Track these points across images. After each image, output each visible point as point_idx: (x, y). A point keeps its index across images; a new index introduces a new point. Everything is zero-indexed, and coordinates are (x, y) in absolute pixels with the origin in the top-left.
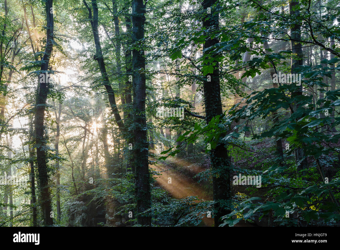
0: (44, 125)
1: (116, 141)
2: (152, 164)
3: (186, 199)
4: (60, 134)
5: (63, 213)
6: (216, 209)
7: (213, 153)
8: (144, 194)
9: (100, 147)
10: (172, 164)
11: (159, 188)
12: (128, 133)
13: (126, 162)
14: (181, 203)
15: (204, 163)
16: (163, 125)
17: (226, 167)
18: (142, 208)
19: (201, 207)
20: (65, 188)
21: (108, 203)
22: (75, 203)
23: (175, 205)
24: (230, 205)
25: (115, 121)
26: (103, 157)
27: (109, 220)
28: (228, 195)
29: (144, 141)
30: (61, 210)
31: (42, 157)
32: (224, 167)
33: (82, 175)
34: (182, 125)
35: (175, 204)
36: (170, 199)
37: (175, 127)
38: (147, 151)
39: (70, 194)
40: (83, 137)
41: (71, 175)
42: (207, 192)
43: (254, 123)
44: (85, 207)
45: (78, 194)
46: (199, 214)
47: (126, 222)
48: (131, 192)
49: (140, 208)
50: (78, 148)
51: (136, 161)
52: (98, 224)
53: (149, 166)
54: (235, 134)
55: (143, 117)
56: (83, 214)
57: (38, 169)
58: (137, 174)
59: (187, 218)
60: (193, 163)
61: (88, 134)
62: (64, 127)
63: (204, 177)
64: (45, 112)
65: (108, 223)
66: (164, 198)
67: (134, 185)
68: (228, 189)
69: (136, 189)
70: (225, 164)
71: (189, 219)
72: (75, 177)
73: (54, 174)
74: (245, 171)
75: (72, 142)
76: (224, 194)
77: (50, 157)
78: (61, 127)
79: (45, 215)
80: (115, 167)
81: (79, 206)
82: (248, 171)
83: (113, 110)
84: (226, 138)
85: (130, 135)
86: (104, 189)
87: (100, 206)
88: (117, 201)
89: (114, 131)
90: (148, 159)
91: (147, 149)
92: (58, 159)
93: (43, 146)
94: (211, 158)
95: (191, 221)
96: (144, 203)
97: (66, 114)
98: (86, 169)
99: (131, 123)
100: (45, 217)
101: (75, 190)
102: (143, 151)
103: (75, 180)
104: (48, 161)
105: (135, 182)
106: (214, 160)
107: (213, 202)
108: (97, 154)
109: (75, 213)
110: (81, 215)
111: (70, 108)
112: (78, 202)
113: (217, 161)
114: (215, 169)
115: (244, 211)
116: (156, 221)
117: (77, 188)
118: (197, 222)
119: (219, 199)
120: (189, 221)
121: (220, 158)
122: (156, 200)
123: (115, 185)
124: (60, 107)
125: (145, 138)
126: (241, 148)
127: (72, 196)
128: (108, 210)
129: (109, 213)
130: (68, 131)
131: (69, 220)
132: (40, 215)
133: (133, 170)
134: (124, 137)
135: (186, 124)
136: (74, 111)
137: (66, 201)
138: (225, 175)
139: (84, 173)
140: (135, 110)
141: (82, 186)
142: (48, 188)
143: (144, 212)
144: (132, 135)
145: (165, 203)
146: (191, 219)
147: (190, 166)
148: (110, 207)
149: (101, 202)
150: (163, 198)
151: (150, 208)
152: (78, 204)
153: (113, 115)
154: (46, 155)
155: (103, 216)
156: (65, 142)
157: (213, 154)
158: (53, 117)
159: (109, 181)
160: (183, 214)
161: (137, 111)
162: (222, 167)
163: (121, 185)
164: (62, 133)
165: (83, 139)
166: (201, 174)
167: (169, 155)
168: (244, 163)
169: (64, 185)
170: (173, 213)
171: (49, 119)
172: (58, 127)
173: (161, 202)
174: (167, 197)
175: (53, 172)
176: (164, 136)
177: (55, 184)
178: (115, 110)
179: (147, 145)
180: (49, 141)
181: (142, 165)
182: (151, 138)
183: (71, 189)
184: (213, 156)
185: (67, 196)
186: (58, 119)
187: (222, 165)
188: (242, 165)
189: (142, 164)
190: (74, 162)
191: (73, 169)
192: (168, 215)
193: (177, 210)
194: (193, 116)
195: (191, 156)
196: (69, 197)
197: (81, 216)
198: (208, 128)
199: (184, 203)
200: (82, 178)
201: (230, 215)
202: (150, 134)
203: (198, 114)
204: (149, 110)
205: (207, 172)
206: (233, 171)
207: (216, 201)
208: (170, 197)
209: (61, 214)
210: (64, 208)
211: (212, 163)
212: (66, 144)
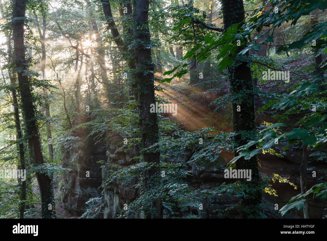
0: (24, 44)
1: (115, 63)
2: (159, 91)
3: (201, 131)
4: (46, 56)
5: (56, 150)
6: (236, 142)
7: (233, 74)
8: (150, 126)
9: (96, 70)
10: (184, 90)
11: (168, 119)
12: (129, 52)
13: (127, 89)
14: (194, 136)
15: (224, 88)
16: (171, 42)
17: (248, 91)
18: (148, 143)
19: (219, 141)
20: (55, 121)
21: (109, 138)
22: (69, 138)
23: (186, 139)
24: (253, 137)
25: (112, 38)
26: (100, 84)
27: (110, 158)
28: (251, 125)
29: (149, 63)
30: (54, 147)
31: (26, 84)
32: (246, 91)
33: (77, 105)
34: (195, 40)
35: (187, 137)
36: (183, 132)
37: (186, 43)
38: (152, 75)
39: (63, 128)
40: (74, 59)
41: (63, 106)
42: (227, 123)
43: (287, 36)
44: (81, 144)
45: (71, 128)
46: (216, 148)
47: (130, 160)
48: (134, 124)
49: (146, 143)
50: (70, 72)
51: (139, 87)
52: (97, 162)
53: (155, 93)
54: (255, 46)
55: (147, 32)
56: (80, 152)
57: (21, 98)
58: (141, 103)
59: (202, 154)
60: (210, 89)
61: (81, 55)
62: (50, 47)
63: (221, 104)
64: (25, 27)
65: (109, 161)
66: (175, 130)
67: (137, 115)
68: (252, 117)
69: (141, 120)
70: (248, 88)
71: (204, 154)
72: (68, 108)
73: (41, 104)
74: (273, 95)
75: (62, 65)
76: (247, 124)
77: (35, 84)
78: (47, 47)
79: (33, 153)
80: (115, 95)
81: (74, 142)
82: (277, 95)
83: (109, 24)
84: (243, 52)
85: (131, 55)
86: (103, 122)
87: (99, 141)
88: (119, 136)
89: (113, 51)
90: (154, 85)
91: (152, 72)
92: (45, 85)
93: (25, 71)
94: (230, 81)
95: (207, 156)
96: (150, 137)
97: (52, 30)
98: (81, 99)
99: (131, 40)
100: (33, 155)
101: (69, 124)
102: (147, 74)
103: (68, 111)
104: (33, 89)
105: (139, 112)
106: (235, 83)
107: (233, 134)
108: (93, 79)
109: (71, 151)
110: (78, 152)
111: (57, 22)
112: (73, 138)
113: (238, 84)
114: (235, 94)
115: (263, 140)
116: (166, 158)
117: (71, 120)
118: (214, 157)
119: (240, 131)
120: (204, 157)
121: (242, 81)
122: (165, 133)
123: (115, 116)
124: (44, 21)
125: (149, 58)
126: (268, 67)
127: (66, 130)
128: (109, 146)
129: (110, 150)
130: (57, 52)
131: (63, 158)
132: (27, 153)
133: (137, 98)
134: (124, 57)
135: (200, 39)
136: (61, 27)
137: (59, 136)
138: (247, 101)
139: (78, 103)
140: (136, 23)
141: (76, 119)
142: (35, 120)
143: (150, 147)
144: (133, 54)
145: (176, 137)
146: (206, 154)
147: (207, 92)
148: (112, 143)
149: (101, 137)
150: (173, 131)
151: (158, 142)
152: (73, 140)
153: (110, 31)
154: (30, 81)
155: (104, 153)
156: (53, 65)
157: (233, 76)
158: (36, 34)
159: (108, 112)
160: (196, 148)
161: (138, 24)
162: (244, 91)
163: (122, 116)
164: (48, 54)
165: (75, 62)
166: (218, 101)
167: (175, 76)
168: (273, 86)
169: (54, 117)
170: (185, 147)
171: (31, 37)
172: (43, 46)
173: (172, 136)
174: (179, 129)
175: (39, 102)
176: (174, 56)
177: (43, 116)
178: (111, 25)
179: (152, 67)
180: (33, 64)
181: (147, 92)
182: (158, 58)
183: (64, 122)
184: (233, 78)
185: (60, 131)
186: (42, 37)
187: (245, 89)
188: (271, 89)
189: (146, 90)
190: (65, 90)
191: (64, 98)
192: (179, 150)
193: (189, 144)
194: (209, 28)
195: (208, 80)
196: (62, 132)
197: (77, 154)
198: (223, 41)
199: (198, 135)
200: (76, 109)
201: (247, 146)
202: (157, 53)
203: (214, 25)
204: (153, 23)
205: (225, 98)
206: (258, 95)
207: (236, 133)
208: (182, 129)
209: (54, 151)
210: (57, 145)
211: (232, 87)
212: (54, 68)
